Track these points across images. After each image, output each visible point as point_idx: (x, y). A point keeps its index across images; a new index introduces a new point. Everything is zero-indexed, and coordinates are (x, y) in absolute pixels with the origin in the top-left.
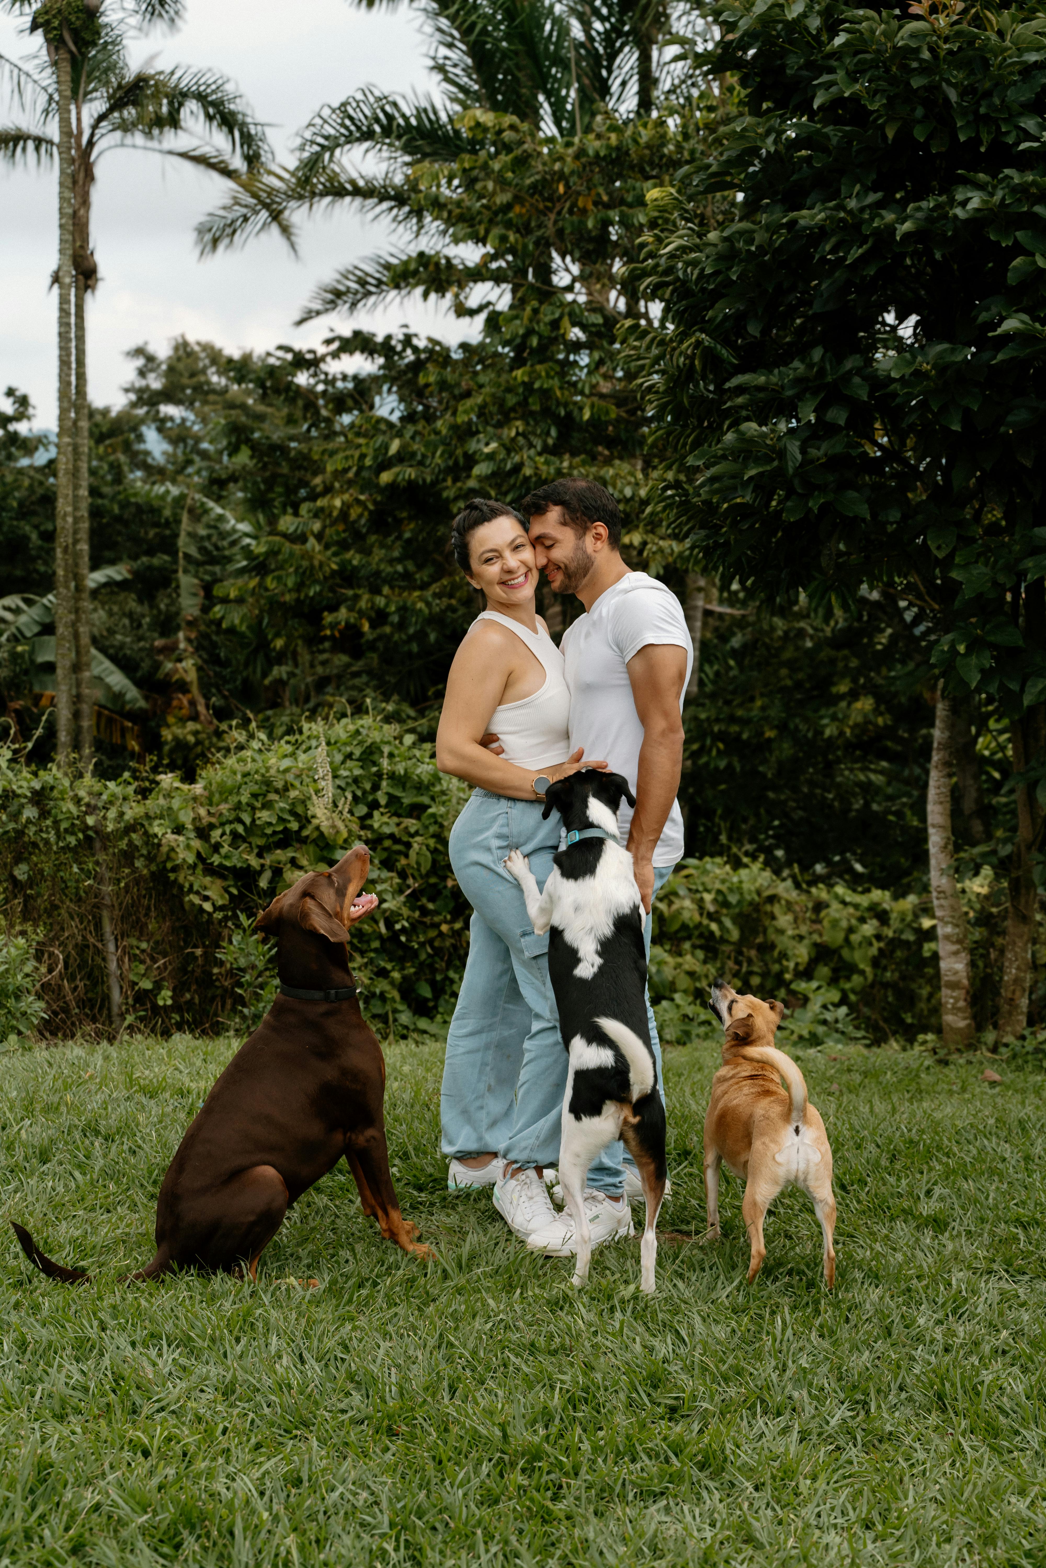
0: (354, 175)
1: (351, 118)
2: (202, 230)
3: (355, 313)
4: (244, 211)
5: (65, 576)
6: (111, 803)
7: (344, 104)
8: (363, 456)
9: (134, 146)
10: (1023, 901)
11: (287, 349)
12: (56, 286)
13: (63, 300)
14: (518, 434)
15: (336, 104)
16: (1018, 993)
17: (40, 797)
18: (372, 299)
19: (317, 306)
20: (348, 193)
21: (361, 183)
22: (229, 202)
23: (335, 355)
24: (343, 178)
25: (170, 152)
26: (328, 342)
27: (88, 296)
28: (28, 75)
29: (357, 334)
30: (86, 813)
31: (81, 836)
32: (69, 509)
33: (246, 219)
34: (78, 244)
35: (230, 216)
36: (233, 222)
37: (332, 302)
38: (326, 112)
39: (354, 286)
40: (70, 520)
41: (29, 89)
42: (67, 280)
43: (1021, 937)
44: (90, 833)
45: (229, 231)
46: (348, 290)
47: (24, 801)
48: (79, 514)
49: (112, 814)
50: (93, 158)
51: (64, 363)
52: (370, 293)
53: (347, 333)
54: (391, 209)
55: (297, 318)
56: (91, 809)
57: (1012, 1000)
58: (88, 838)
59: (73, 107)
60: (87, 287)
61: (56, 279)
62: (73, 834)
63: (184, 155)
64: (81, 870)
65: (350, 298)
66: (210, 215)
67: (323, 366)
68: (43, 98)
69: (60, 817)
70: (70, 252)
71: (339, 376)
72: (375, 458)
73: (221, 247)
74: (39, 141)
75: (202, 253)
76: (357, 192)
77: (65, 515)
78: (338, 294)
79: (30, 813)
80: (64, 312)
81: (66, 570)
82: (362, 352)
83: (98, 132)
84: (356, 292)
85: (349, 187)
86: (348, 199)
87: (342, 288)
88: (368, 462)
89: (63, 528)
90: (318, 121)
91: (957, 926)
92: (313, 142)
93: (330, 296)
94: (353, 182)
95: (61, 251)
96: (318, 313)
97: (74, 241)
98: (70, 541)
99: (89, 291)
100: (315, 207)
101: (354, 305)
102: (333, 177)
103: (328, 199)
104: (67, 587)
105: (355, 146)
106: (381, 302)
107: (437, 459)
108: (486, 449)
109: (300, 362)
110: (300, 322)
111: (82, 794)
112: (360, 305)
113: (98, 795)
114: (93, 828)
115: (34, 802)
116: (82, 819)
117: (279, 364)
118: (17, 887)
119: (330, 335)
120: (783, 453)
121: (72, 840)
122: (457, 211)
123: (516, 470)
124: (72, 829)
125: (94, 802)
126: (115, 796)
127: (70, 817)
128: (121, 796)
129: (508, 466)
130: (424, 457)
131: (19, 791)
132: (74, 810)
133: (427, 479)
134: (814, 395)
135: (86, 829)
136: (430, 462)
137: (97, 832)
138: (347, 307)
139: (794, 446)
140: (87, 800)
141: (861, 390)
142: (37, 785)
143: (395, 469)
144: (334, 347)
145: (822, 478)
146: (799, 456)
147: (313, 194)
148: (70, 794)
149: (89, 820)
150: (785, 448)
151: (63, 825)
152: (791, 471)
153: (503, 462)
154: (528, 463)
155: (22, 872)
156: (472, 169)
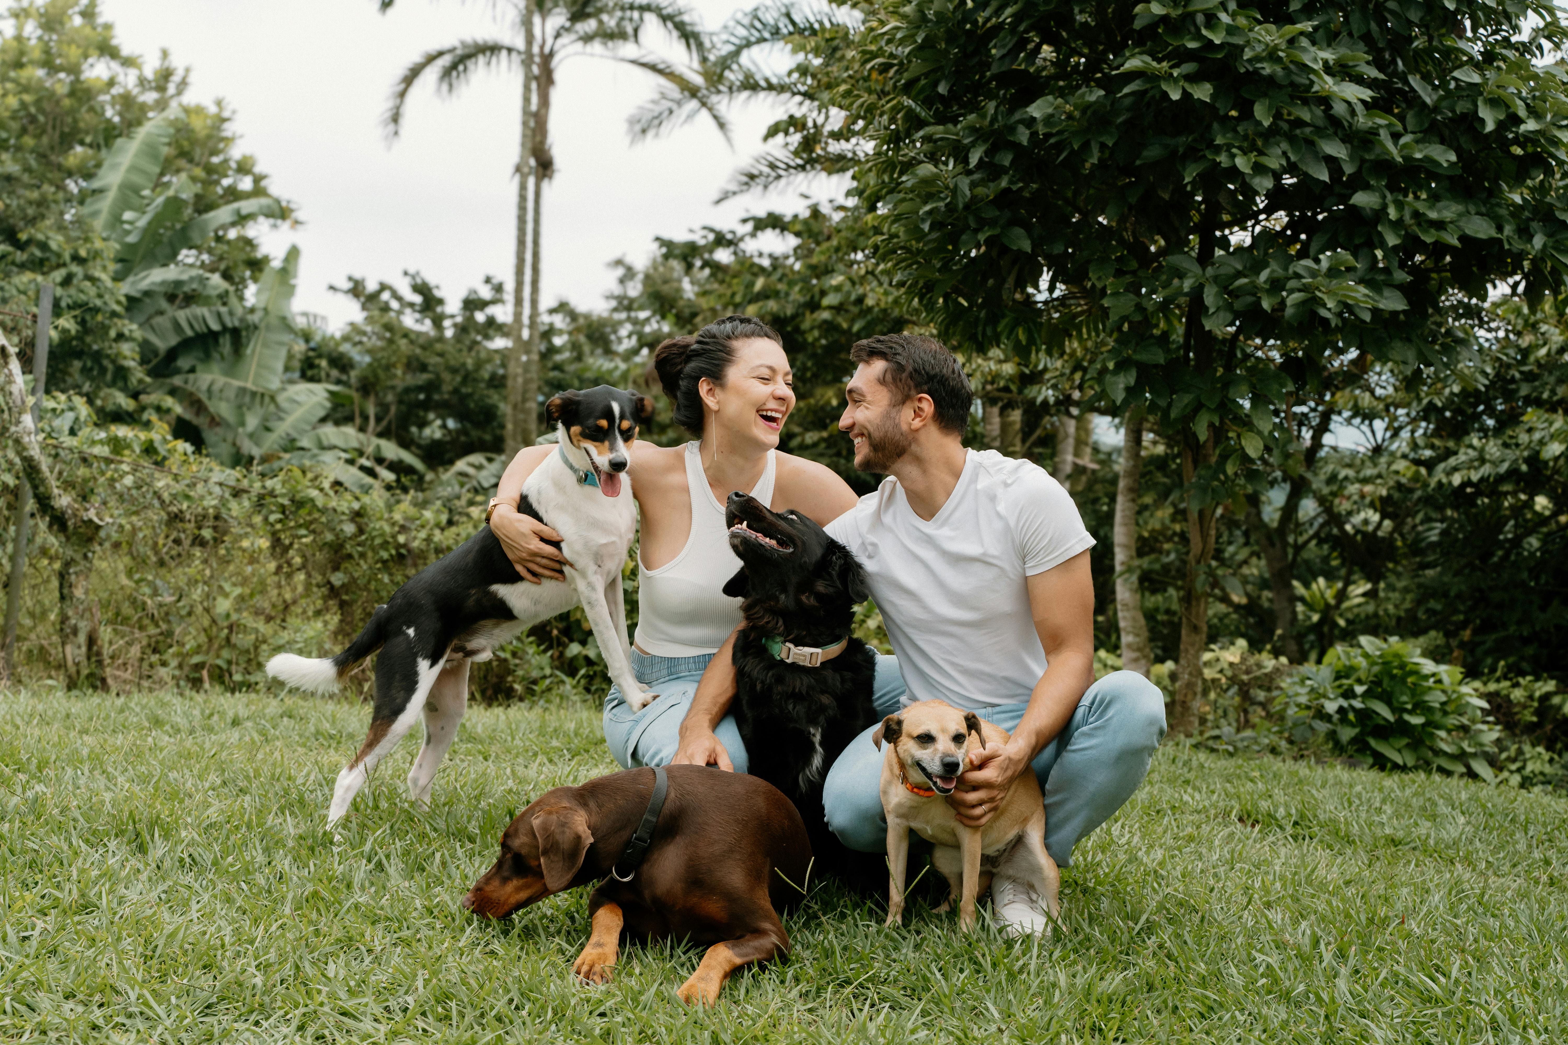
0: (768, 74)
1: (759, 20)
2: (632, 121)
3: (767, 194)
4: (670, 104)
5: (515, 430)
6: (423, 526)
7: (756, 9)
8: (733, 295)
9: (593, 54)
10: (1194, 612)
11: (712, 230)
12: (518, 175)
13: (523, 187)
14: (867, 272)
15: (749, 8)
16: (1190, 697)
17: (357, 515)
18: (783, 181)
19: (733, 187)
20: (763, 89)
21: (774, 81)
22: (657, 96)
23: (753, 235)
24: (757, 76)
25: (622, 60)
26: (745, 221)
27: (545, 185)
29: (771, 215)
30: (399, 533)
31: (393, 552)
32: (520, 370)
33: (671, 112)
34: (538, 139)
35: (657, 109)
36: (660, 114)
37: (746, 184)
38: (739, 16)
39: (766, 170)
40: (520, 380)
41: (501, 3)
42: (526, 170)
43: (1193, 645)
44: (403, 551)
45: (656, 122)
46: (761, 174)
47: (344, 518)
48: (529, 376)
49: (423, 534)
50: (554, 64)
51: (521, 242)
52: (779, 177)
53: (761, 213)
54: (801, 104)
56: (403, 529)
57: (1184, 702)
58: (401, 557)
59: (537, 20)
60: (544, 176)
61: (518, 169)
62: (387, 550)
63: (633, 62)
64: (392, 581)
65: (760, 180)
66: (641, 108)
67: (742, 245)
68: (515, 14)
69: (375, 533)
70: (529, 145)
71: (756, 254)
72: (744, 296)
73: (651, 134)
74: (510, 50)
75: (632, 141)
76: (770, 87)
77: (516, 376)
78: (752, 177)
79: (349, 529)
80: (523, 198)
81: (515, 425)
82: (774, 229)
83: (559, 42)
84: (768, 176)
85: (763, 83)
86: (762, 95)
87: (755, 172)
88: (738, 299)
89: (513, 388)
90: (732, 23)
91: (1137, 635)
92: (728, 42)
93: (745, 179)
94: (767, 80)
95: (523, 145)
96: (734, 193)
97: (534, 136)
98: (519, 398)
99: (546, 180)
100: (733, 102)
101: (766, 187)
102: (748, 75)
103: (745, 94)
104: (515, 439)
105: (766, 46)
106: (788, 184)
107: (796, 295)
108: (834, 282)
109: (721, 240)
110: (718, 202)
111: (398, 517)
112: (771, 187)
113: (413, 519)
114: (404, 546)
115: (352, 520)
116: (394, 537)
117: (702, 242)
118: (333, 592)
119: (745, 215)
120: (955, 191)
121: (385, 555)
122: (825, 80)
123: (860, 300)
124: (385, 545)
125: (408, 524)
126: (428, 522)
127: (382, 535)
128: (432, 522)
129: (853, 297)
130: (787, 294)
131: (339, 509)
132: (387, 529)
133: (789, 311)
134: (985, 141)
135: (398, 546)
136: (791, 298)
137: (409, 551)
138: (760, 188)
139: (964, 183)
140: (402, 522)
141: (1023, 136)
142: (356, 506)
143: (760, 304)
144: (749, 227)
145: (991, 213)
146: (968, 193)
147: (730, 88)
148: (386, 516)
149: (401, 539)
150: (956, 186)
151: (378, 541)
152: (961, 206)
153: (849, 293)
154: (870, 295)
155: (338, 579)
156: (832, 39)
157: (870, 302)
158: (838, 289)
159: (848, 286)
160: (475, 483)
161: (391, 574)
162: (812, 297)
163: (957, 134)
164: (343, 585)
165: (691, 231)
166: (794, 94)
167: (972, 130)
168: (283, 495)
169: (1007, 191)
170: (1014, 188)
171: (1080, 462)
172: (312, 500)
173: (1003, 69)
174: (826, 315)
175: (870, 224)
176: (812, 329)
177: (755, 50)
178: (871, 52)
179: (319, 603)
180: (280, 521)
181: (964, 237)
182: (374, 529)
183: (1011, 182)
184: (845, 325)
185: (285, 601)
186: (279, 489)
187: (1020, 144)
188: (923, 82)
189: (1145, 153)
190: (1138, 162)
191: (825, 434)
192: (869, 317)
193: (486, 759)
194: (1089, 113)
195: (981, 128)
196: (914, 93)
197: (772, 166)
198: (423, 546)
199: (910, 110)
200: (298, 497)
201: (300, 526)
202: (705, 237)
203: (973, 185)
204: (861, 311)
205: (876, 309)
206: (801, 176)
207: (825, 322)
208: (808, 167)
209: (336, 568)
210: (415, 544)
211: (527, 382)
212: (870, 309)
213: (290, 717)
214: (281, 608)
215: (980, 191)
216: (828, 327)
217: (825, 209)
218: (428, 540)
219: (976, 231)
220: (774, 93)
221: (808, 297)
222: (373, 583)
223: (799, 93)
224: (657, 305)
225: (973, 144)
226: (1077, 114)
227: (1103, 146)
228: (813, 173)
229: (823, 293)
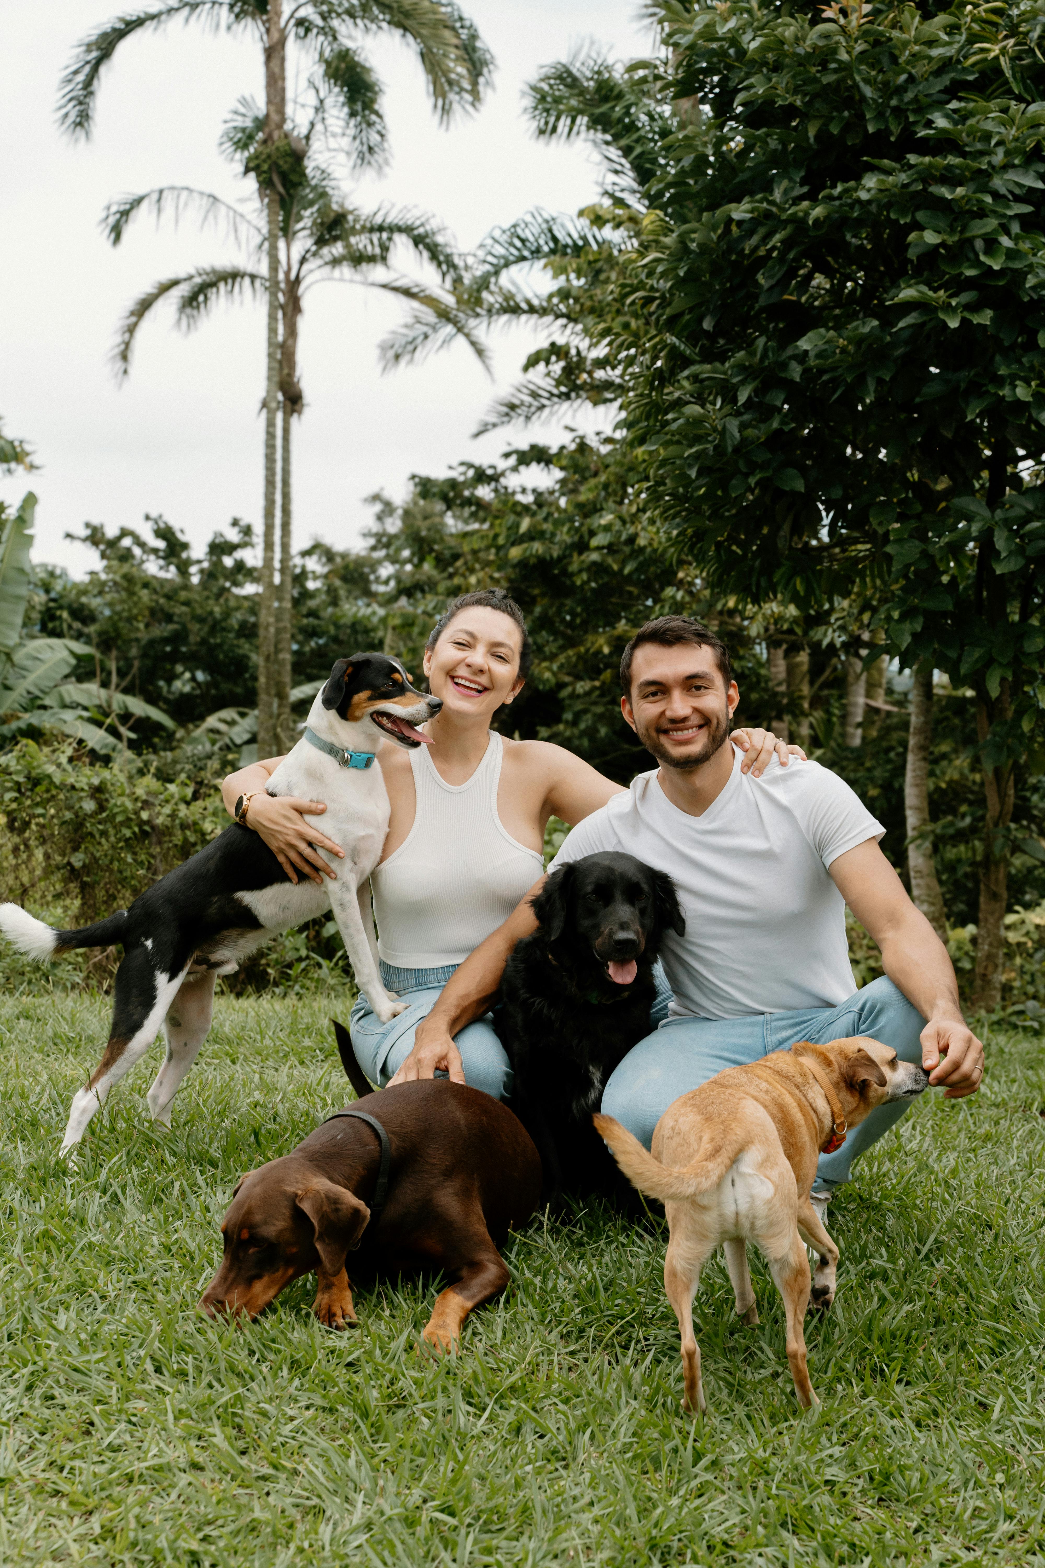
0: (530, 295)
1: (519, 237)
2: (384, 348)
3: (530, 425)
4: (425, 329)
5: (267, 683)
6: (167, 801)
7: (515, 226)
8: (496, 536)
9: (342, 280)
10: (993, 877)
11: (471, 465)
12: (265, 411)
13: (271, 424)
15: (506, 225)
16: (990, 969)
17: (98, 791)
18: (546, 411)
19: (493, 419)
20: (524, 312)
21: (536, 302)
22: (410, 320)
23: (516, 470)
24: (519, 298)
25: (373, 284)
26: (507, 455)
27: (294, 420)
28: (242, 216)
29: (535, 448)
30: (142, 808)
31: (136, 829)
32: (272, 620)
33: (426, 337)
34: (286, 371)
35: (411, 334)
36: (414, 339)
37: (507, 415)
38: (497, 234)
39: (528, 399)
40: (272, 630)
41: (243, 228)
42: (275, 405)
43: (992, 913)
44: (147, 828)
45: (410, 347)
46: (523, 403)
47: (83, 794)
48: (281, 625)
49: (167, 810)
50: (300, 291)
51: (270, 483)
52: (542, 406)
53: (525, 446)
54: (565, 326)
55: (474, 429)
56: (146, 804)
57: (984, 975)
58: (145, 834)
59: (282, 244)
60: (293, 411)
61: (264, 405)
62: (129, 827)
63: (384, 286)
64: (135, 860)
65: (522, 411)
66: (394, 332)
67: (504, 481)
68: (258, 239)
69: (116, 810)
70: (276, 379)
71: (518, 490)
72: (508, 537)
73: (404, 361)
74: (253, 277)
75: (384, 369)
76: (532, 310)
77: (268, 625)
78: (513, 407)
79: (89, 806)
80: (270, 435)
81: (268, 678)
82: (539, 462)
83: (306, 267)
84: (530, 406)
85: (524, 306)
86: (524, 317)
87: (517, 402)
88: (501, 541)
89: (265, 638)
90: (489, 242)
92: (485, 261)
93: (505, 409)
94: (528, 302)
95: (269, 378)
96: (495, 425)
97: (281, 368)
98: (272, 649)
99: (295, 415)
100: (493, 326)
101: (528, 418)
102: (508, 297)
103: (505, 318)
104: (268, 694)
105: (525, 265)
106: (552, 414)
107: (564, 536)
108: (603, 522)
109: (481, 476)
110: (477, 435)
111: (140, 792)
112: (534, 418)
113: (156, 794)
114: (148, 822)
115: (92, 796)
116: (137, 813)
117: (461, 479)
118: (73, 873)
119: (507, 449)
120: (723, 432)
121: (127, 833)
122: (588, 303)
123: (632, 540)
124: (127, 822)
125: (151, 799)
126: (172, 796)
127: (125, 811)
128: (177, 796)
129: (624, 537)
130: (553, 535)
131: (77, 785)
132: (129, 805)
133: (555, 555)
134: (754, 379)
135: (141, 823)
136: (557, 539)
137: (153, 828)
138: (522, 419)
139: (733, 425)
140: (144, 797)
141: (795, 372)
142: (96, 781)
143: (525, 545)
144: (512, 461)
145: (761, 457)
146: (737, 435)
147: (489, 311)
148: (128, 791)
149: (145, 815)
150: (724, 428)
151: (119, 819)
152: (730, 449)
153: (619, 533)
154: (642, 534)
155: (78, 860)
156: (596, 261)
157: (642, 542)
158: (607, 528)
159: (618, 526)
160: (227, 741)
161: (135, 853)
162: (581, 537)
163: (725, 373)
164: (84, 866)
165: (450, 468)
166: (558, 316)
167: (741, 368)
168: (18, 772)
169: (779, 432)
170: (786, 429)
171: (873, 703)
172: (49, 777)
173: (772, 301)
174: (595, 556)
175: (640, 459)
176: (580, 571)
177: (514, 269)
178: (631, 286)
179: (59, 887)
180: (15, 800)
181: (734, 482)
182: (115, 805)
183: (783, 423)
184: (615, 567)
185: (22, 885)
186: (14, 766)
187: (792, 381)
188: (687, 317)
189: (925, 390)
190: (917, 400)
191: (597, 683)
192: (641, 558)
193: (234, 1062)
194: (864, 346)
195: (751, 366)
196: (677, 329)
197: (534, 395)
198: (168, 822)
199: (673, 347)
200: (33, 774)
201: (37, 805)
202: (464, 474)
203: (743, 427)
204: (633, 551)
205: (649, 550)
206: (566, 405)
207: (594, 563)
208: (573, 395)
209: (75, 849)
210: (159, 821)
211: (278, 631)
212: (642, 549)
213: (27, 1018)
214: (18, 892)
215: (750, 432)
216: (597, 569)
217: (593, 441)
218: (173, 816)
219: (746, 476)
220: (535, 316)
221: (576, 538)
222: (116, 864)
223: (562, 315)
224: (416, 548)
225: (743, 382)
226: (851, 348)
227: (880, 381)
228: (579, 401)
229: (592, 533)
